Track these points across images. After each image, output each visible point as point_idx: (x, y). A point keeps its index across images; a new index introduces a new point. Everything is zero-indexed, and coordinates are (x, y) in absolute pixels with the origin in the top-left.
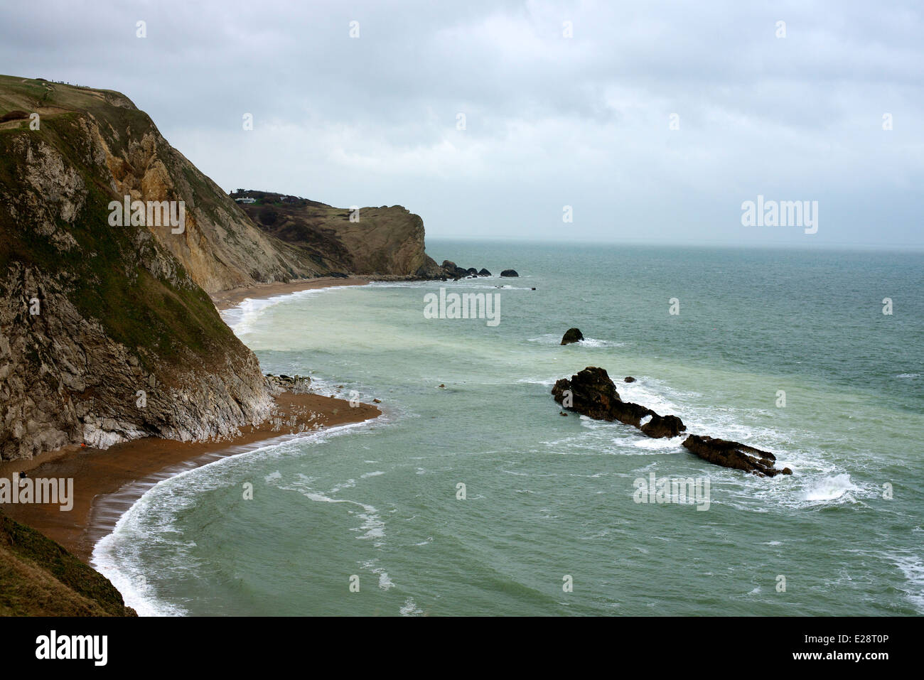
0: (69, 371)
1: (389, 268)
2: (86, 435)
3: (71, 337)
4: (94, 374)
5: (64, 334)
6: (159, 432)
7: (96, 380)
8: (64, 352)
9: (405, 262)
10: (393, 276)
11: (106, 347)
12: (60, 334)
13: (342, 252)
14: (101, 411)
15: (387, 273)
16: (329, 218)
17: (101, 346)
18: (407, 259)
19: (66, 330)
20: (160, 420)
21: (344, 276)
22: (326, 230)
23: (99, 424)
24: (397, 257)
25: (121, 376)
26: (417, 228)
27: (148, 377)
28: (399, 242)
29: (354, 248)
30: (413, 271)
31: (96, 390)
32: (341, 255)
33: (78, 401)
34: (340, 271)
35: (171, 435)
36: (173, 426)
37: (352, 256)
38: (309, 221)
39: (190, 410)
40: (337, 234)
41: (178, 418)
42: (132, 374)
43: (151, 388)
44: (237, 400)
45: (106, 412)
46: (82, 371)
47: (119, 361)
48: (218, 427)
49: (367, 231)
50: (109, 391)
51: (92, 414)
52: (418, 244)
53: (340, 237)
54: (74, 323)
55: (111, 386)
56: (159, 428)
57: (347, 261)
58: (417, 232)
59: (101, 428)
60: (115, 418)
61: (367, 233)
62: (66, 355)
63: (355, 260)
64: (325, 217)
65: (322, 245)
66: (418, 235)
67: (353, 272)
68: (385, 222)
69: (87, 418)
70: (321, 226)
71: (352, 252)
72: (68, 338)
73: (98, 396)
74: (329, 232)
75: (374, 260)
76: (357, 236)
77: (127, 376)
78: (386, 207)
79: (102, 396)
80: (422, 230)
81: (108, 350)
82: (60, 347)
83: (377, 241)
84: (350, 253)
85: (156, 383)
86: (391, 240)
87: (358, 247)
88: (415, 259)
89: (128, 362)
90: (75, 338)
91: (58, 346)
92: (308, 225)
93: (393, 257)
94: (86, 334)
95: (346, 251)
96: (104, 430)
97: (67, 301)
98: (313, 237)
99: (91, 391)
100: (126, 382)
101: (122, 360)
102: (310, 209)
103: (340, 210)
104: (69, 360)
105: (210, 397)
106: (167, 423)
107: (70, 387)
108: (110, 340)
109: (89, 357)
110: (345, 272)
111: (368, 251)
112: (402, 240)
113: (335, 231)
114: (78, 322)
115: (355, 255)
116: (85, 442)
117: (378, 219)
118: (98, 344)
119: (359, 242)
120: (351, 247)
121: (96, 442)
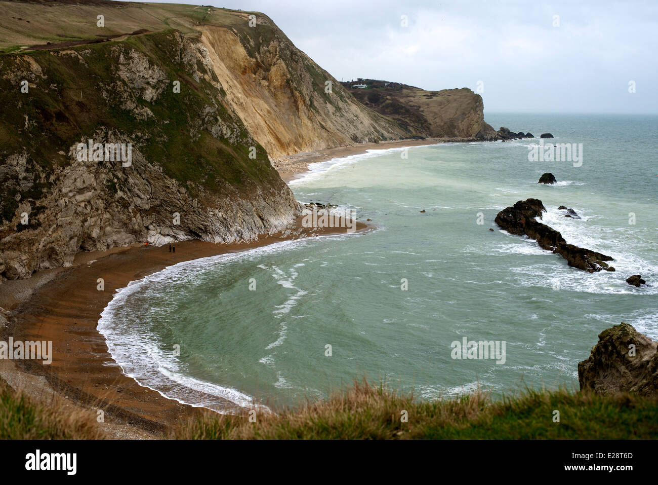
0: (139, 197)
1: (456, 132)
2: (149, 237)
3: (140, 175)
4: (156, 199)
5: (135, 173)
6: (200, 237)
7: (157, 202)
8: (135, 184)
9: (468, 128)
10: (459, 139)
11: (163, 181)
12: (133, 173)
13: (423, 122)
14: (160, 222)
15: (455, 136)
16: (416, 98)
17: (161, 180)
18: (470, 126)
19: (137, 170)
20: (201, 229)
21: (422, 138)
22: (414, 106)
23: (159, 230)
24: (462, 125)
25: (174, 200)
26: (478, 104)
27: (192, 201)
28: (464, 114)
29: (432, 118)
30: (473, 135)
31: (158, 209)
32: (422, 124)
33: (144, 216)
34: (420, 135)
35: (208, 238)
36: (210, 233)
37: (430, 124)
38: (402, 100)
39: (223, 223)
40: (421, 109)
41: (214, 228)
42: (181, 199)
43: (194, 208)
44: (260, 217)
45: (164, 223)
46: (148, 197)
47: (173, 190)
48: (242, 234)
49: (443, 106)
50: (166, 210)
51: (154, 224)
52: (478, 116)
53: (423, 111)
54: (142, 166)
55: (167, 206)
56: (200, 234)
57: (426, 128)
58: (477, 107)
59: (160, 233)
60: (170, 227)
61: (442, 108)
62: (137, 186)
63: (432, 127)
64: (413, 97)
65: (409, 117)
66: (478, 109)
67: (430, 135)
68: (455, 100)
69: (151, 227)
70: (410, 103)
71: (430, 121)
72: (138, 175)
73: (158, 213)
74: (415, 108)
75: (446, 127)
76: (435, 110)
77: (178, 200)
78: (457, 89)
79: (161, 213)
80: (481, 105)
81: (165, 183)
82: (133, 181)
83: (450, 113)
84: (429, 122)
85: (198, 204)
86: (458, 113)
87: (435, 118)
88: (475, 127)
89: (178, 191)
90: (143, 176)
91: (131, 181)
92: (401, 103)
93: (460, 124)
94: (151, 173)
95: (426, 121)
96: (162, 235)
97: (138, 152)
98: (404, 111)
99: (154, 209)
100: (177, 204)
101: (174, 189)
102: (405, 91)
103: (426, 91)
104: (139, 189)
105: (238, 215)
106: (206, 231)
107: (139, 206)
108: (167, 177)
109: (153, 188)
110: (424, 135)
111: (442, 120)
112: (467, 113)
113: (420, 107)
114: (145, 165)
115: (432, 123)
116: (148, 242)
117: (450, 98)
118: (158, 179)
119: (437, 114)
120: (430, 119)
121: (155, 242)
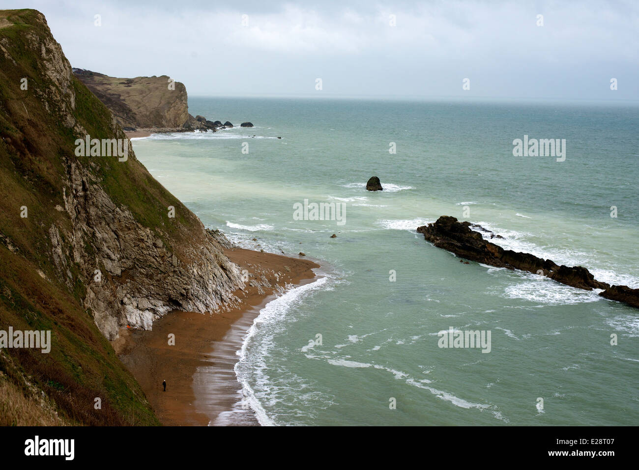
0: (109, 258)
1: (164, 122)
2: (128, 316)
3: (109, 225)
4: (127, 258)
5: (104, 223)
6: (180, 305)
7: (129, 263)
8: (104, 240)
9: (175, 118)
10: (168, 129)
11: (136, 232)
12: (100, 223)
13: (128, 111)
14: (135, 292)
15: (163, 126)
16: (113, 86)
17: (132, 231)
18: (177, 116)
19: (104, 218)
20: (182, 295)
21: (133, 129)
22: (113, 95)
23: (135, 304)
24: (169, 115)
25: (149, 258)
26: (182, 92)
27: (171, 256)
28: (169, 103)
29: (136, 108)
30: (181, 125)
31: (131, 272)
32: (127, 114)
33: (118, 285)
34: (129, 125)
35: (190, 307)
36: (190, 299)
37: (135, 114)
38: (99, 88)
39: (199, 282)
40: (122, 98)
41: (193, 291)
42: (158, 255)
43: (174, 267)
45: (139, 292)
46: (118, 256)
47: (148, 244)
48: (221, 295)
49: (144, 95)
50: (140, 273)
51: (129, 296)
52: (184, 105)
53: (124, 100)
54: (110, 212)
55: (142, 268)
56: (181, 302)
57: (132, 118)
58: (182, 96)
59: (137, 307)
60: (147, 297)
61: (144, 97)
62: (106, 242)
63: (138, 117)
64: (110, 84)
65: (112, 106)
66: (183, 98)
67: (139, 126)
68: (157, 88)
69: (126, 300)
70: (109, 91)
71: (134, 111)
72: (107, 226)
73: (132, 278)
74: (116, 96)
75: (152, 116)
76: (137, 99)
77: (154, 257)
78: (155, 76)
79: (135, 278)
80: (186, 94)
81: (138, 234)
82: (100, 235)
83: (154, 102)
84: (134, 112)
85: (178, 261)
86: (163, 102)
87: (139, 107)
88: (183, 116)
89: (154, 245)
90: (112, 226)
91: (99, 235)
92: (99, 91)
93: (166, 114)
94: (120, 221)
95: (130, 111)
96: (140, 310)
97: (102, 191)
98: (105, 100)
99: (127, 274)
100: (153, 262)
101: (150, 243)
102: (96, 78)
103: (119, 79)
104: (108, 247)
105: (209, 268)
106: (186, 297)
107: (111, 272)
108: (139, 225)
109: (122, 242)
110: (133, 126)
111: (147, 110)
112: (172, 102)
113: (120, 96)
114: (113, 211)
115: (137, 113)
116: (129, 324)
117: (151, 86)
118: (129, 229)
119: (140, 103)
120: (133, 107)
121: (139, 322)
